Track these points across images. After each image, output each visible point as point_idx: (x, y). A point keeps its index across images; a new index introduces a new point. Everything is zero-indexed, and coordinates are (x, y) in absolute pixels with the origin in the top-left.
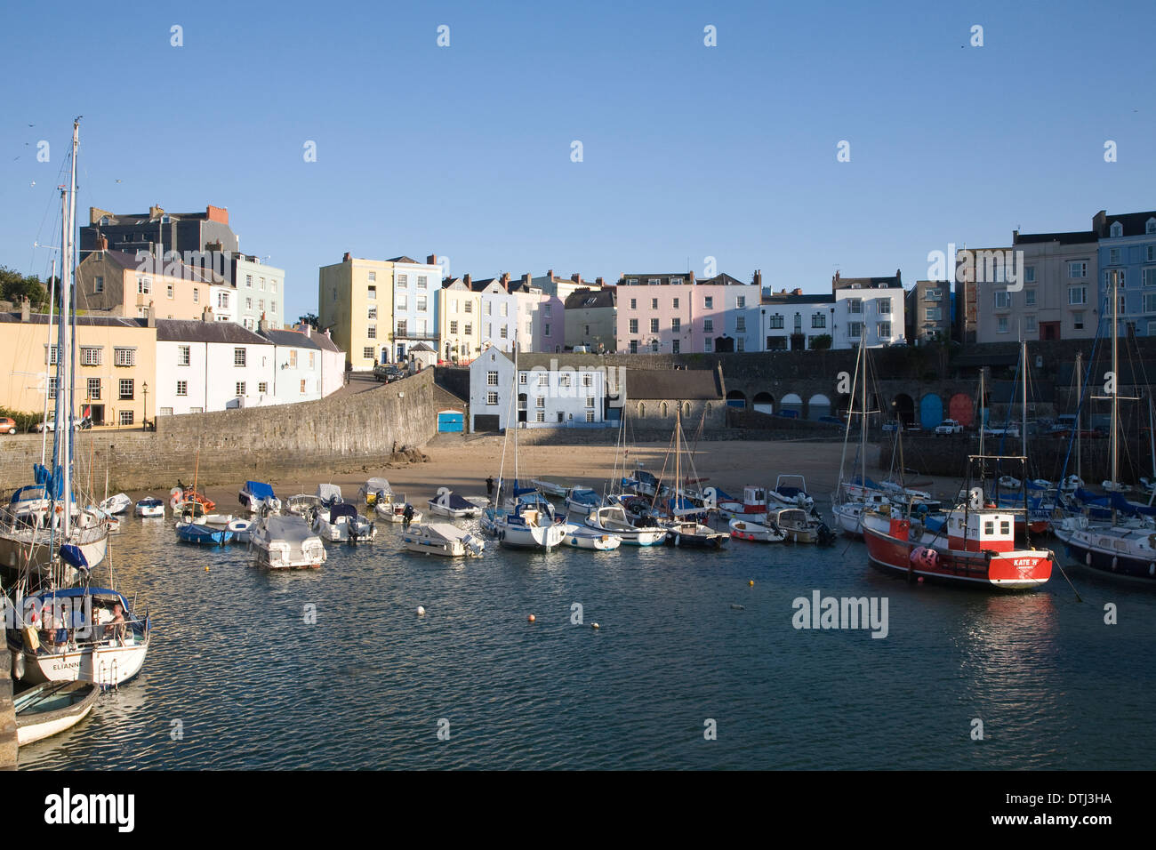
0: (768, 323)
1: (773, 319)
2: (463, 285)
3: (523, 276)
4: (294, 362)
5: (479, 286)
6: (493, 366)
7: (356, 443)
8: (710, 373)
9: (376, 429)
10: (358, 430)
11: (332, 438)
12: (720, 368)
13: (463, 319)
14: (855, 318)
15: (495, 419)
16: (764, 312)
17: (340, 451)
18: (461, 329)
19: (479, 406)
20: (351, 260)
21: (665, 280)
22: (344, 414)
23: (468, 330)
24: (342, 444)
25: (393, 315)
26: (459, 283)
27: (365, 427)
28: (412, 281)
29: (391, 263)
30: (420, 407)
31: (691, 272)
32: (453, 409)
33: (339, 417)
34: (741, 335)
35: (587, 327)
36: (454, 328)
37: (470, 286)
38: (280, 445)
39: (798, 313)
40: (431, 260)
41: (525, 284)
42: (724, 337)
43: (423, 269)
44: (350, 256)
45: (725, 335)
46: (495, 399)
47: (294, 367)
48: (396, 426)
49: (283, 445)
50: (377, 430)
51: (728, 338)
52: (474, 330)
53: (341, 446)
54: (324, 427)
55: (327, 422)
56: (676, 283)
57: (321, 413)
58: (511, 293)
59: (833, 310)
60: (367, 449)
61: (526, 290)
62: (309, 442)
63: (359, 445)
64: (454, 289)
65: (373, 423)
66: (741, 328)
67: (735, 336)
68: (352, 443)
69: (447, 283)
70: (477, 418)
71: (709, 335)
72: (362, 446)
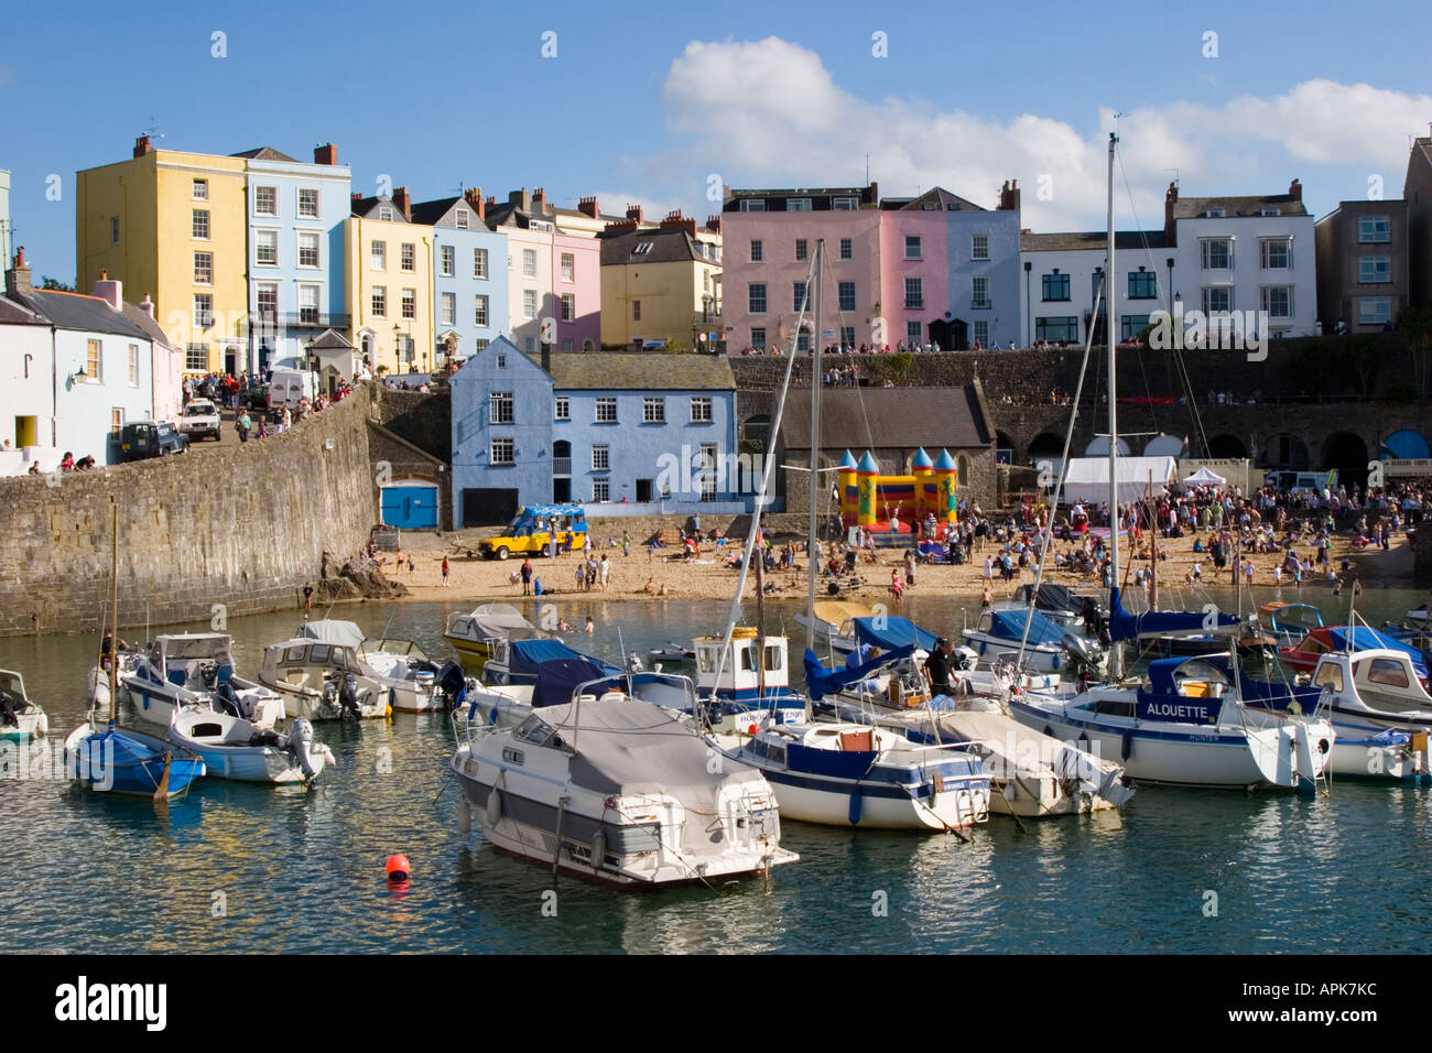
0: (1037, 290)
1: (1047, 280)
2: (392, 210)
3: (512, 195)
4: (97, 367)
5: (429, 213)
6: (499, 381)
7: (255, 557)
8: (957, 394)
9: (293, 522)
10: (260, 525)
11: (206, 547)
12: (977, 382)
13: (397, 283)
14: (1219, 279)
15: (511, 496)
16: (1028, 267)
17: (224, 581)
18: (394, 306)
19: (470, 469)
20: (154, 152)
21: (822, 201)
22: (229, 489)
23: (409, 309)
24: (227, 563)
25: (247, 276)
26: (385, 207)
27: (272, 519)
28: (287, 200)
29: (241, 161)
30: (353, 474)
31: (874, 185)
32: (415, 477)
33: (219, 496)
34: (981, 315)
35: (637, 304)
36: (379, 306)
37: (408, 214)
38: (91, 568)
39: (1098, 269)
40: (323, 156)
41: (518, 210)
42: (947, 320)
43: (308, 175)
44: (152, 144)
45: (948, 314)
46: (507, 454)
47: (96, 380)
48: (324, 517)
49: (98, 567)
50: (295, 525)
51: (957, 321)
52: (421, 306)
53: (225, 564)
54: (188, 523)
55: (194, 511)
56: (845, 207)
57: (182, 489)
58: (493, 229)
59: (1171, 263)
60: (278, 572)
61: (523, 223)
62: (157, 559)
63: (261, 562)
64: (377, 218)
65: (286, 509)
66: (980, 301)
67: (971, 318)
68: (248, 558)
69: (362, 206)
70: (468, 495)
71: (916, 316)
72: (269, 567)
